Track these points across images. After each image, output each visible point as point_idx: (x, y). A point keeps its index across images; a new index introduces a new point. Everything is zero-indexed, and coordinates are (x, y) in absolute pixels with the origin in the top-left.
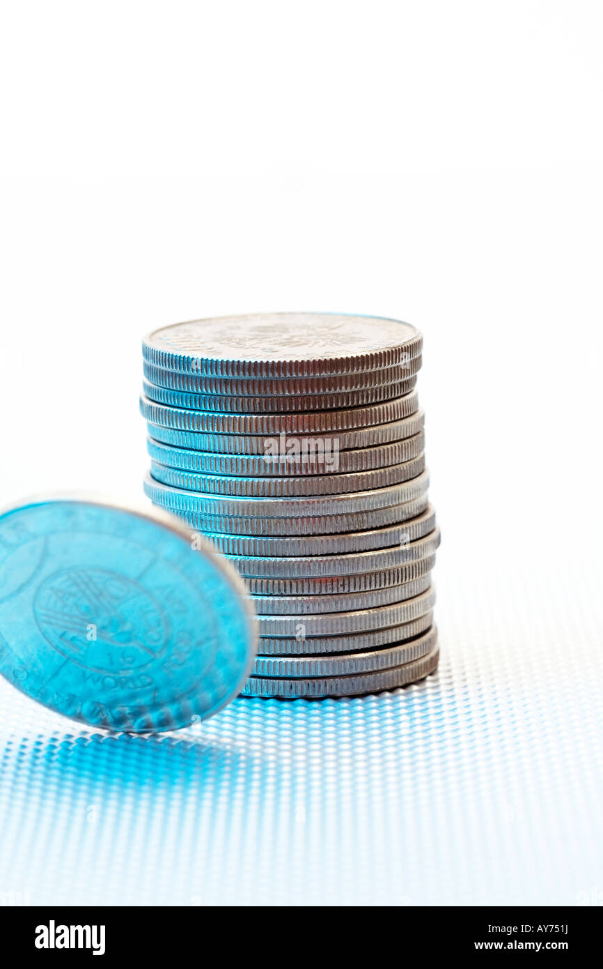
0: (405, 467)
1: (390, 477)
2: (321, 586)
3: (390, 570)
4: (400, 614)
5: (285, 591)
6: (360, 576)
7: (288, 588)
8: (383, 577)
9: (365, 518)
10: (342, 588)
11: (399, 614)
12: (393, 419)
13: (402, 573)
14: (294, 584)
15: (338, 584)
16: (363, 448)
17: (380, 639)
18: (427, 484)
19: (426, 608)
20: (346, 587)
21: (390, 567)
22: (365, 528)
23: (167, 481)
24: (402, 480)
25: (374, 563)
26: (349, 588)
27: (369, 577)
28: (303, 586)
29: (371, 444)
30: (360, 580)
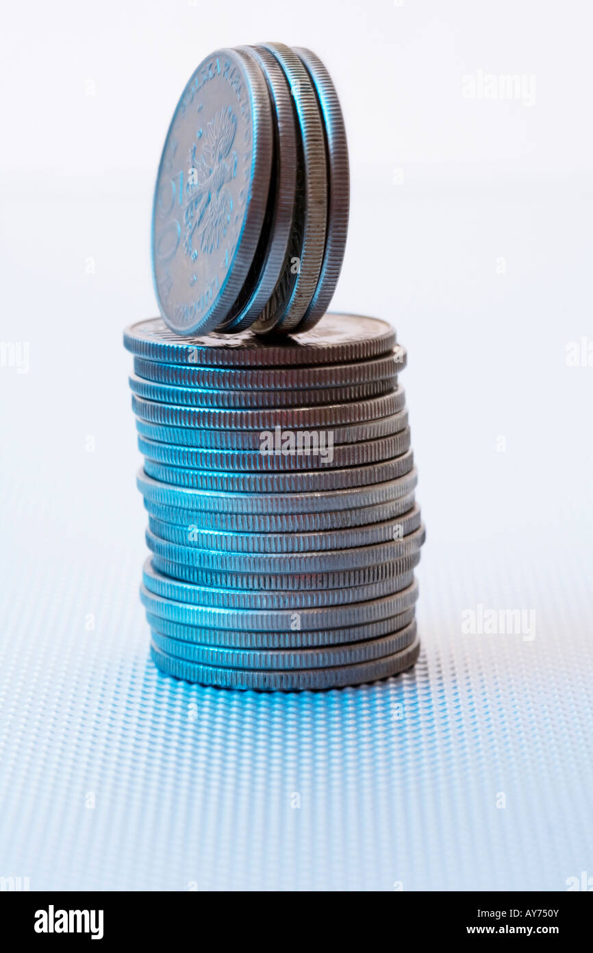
0: (394, 464)
1: (378, 474)
2: (300, 582)
3: (369, 568)
4: (378, 610)
5: (265, 586)
6: (338, 572)
7: (267, 583)
8: (362, 574)
9: (349, 515)
10: (320, 584)
11: (376, 611)
12: (384, 415)
13: (382, 570)
14: (273, 580)
15: (317, 580)
16: (352, 443)
17: (356, 634)
18: (415, 482)
19: (405, 604)
20: (325, 583)
21: (370, 564)
22: (349, 525)
23: (160, 477)
24: (391, 477)
25: (354, 560)
26: (328, 584)
27: (348, 573)
28: (282, 581)
29: (359, 439)
30: (339, 576)
